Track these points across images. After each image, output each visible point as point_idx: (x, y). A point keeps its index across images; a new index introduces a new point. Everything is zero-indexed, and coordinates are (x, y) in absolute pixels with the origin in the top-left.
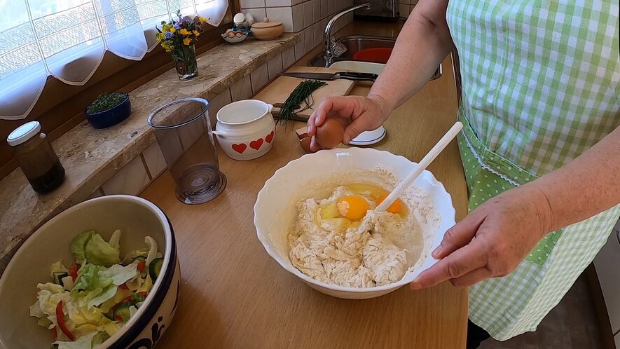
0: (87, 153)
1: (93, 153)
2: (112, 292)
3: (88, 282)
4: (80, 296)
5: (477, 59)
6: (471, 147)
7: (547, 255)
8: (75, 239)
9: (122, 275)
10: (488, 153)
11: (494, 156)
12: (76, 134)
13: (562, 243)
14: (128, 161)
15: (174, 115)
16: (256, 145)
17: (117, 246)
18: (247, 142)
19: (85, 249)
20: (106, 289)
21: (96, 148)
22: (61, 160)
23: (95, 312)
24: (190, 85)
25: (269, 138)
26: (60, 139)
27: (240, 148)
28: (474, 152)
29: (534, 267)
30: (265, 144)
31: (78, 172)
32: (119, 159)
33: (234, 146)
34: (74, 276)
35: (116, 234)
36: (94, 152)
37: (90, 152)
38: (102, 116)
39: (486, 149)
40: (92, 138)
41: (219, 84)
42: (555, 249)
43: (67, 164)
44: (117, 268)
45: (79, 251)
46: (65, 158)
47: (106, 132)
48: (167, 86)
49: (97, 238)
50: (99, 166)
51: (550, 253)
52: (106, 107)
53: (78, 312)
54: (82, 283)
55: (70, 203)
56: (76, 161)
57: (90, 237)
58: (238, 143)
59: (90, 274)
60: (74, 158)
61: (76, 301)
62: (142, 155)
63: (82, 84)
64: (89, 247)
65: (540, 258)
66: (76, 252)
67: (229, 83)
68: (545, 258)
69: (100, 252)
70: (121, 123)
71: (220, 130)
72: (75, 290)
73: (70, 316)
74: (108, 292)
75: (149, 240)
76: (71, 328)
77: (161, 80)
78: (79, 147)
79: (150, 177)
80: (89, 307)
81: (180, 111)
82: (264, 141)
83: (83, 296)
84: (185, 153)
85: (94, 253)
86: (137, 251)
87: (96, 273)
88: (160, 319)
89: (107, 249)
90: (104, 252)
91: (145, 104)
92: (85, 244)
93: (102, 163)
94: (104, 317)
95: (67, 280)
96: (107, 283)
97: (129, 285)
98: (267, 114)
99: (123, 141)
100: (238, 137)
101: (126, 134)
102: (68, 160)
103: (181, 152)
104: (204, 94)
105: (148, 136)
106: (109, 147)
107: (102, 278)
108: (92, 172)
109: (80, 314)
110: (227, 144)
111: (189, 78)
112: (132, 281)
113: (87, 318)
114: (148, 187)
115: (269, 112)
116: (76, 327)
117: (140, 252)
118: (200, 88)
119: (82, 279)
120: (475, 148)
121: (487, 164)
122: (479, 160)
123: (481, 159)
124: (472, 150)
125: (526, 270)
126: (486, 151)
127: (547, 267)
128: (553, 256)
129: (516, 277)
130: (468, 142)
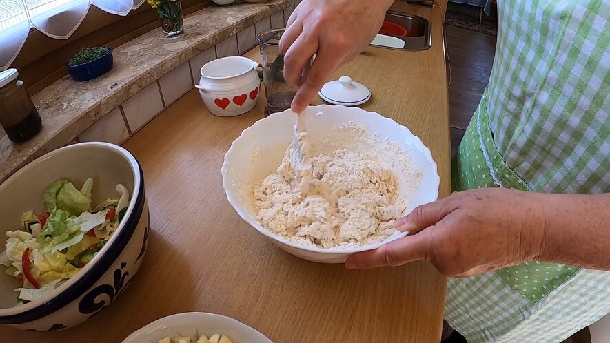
0: (65, 104)
1: (71, 104)
2: (78, 238)
3: (54, 227)
4: (46, 242)
5: (521, 45)
6: (484, 151)
7: (543, 295)
8: (50, 186)
9: (89, 221)
10: (503, 168)
11: (510, 174)
12: (57, 87)
13: (564, 290)
14: (107, 112)
15: (155, 69)
16: (239, 100)
17: (89, 195)
18: (231, 97)
19: (56, 199)
20: (72, 235)
21: (74, 99)
22: (39, 112)
23: (58, 256)
24: (175, 41)
25: (253, 94)
26: (41, 92)
27: (223, 103)
28: (487, 159)
29: (525, 302)
30: (248, 101)
31: (55, 121)
32: (97, 109)
33: (217, 101)
34: (43, 222)
35: (89, 182)
36: (73, 104)
37: (68, 103)
38: (83, 68)
39: (502, 162)
40: (72, 91)
41: (204, 42)
42: (554, 293)
43: (46, 116)
44: (86, 215)
45: (50, 199)
46: (44, 109)
47: (87, 85)
48: (151, 43)
49: (69, 186)
50: (76, 115)
51: (546, 295)
52: (87, 59)
53: (43, 258)
54: (49, 228)
55: (44, 151)
56: (54, 111)
57: (62, 186)
58: (221, 98)
59: (57, 219)
60: (52, 109)
61: (42, 248)
62: (121, 107)
63: (66, 37)
64: (60, 196)
65: (534, 296)
66: (47, 200)
67: (214, 41)
68: (539, 297)
69: (72, 200)
70: (103, 76)
71: (203, 85)
72: (41, 236)
73: (36, 263)
74: (74, 238)
75: (121, 188)
76: (36, 275)
77: (146, 38)
78: (58, 99)
79: (129, 130)
80: (53, 252)
81: (162, 65)
82: (248, 97)
83: (48, 242)
84: (166, 109)
85: (66, 201)
86: (108, 200)
87: (63, 219)
88: (123, 265)
89: (79, 197)
90: (75, 200)
91: (128, 59)
92: (57, 193)
93: (79, 113)
94: (69, 264)
95: (35, 227)
96: (74, 229)
97: (96, 233)
98: (251, 70)
99: (102, 92)
100: (221, 91)
101: (107, 85)
102: (47, 111)
103: (162, 108)
104: (187, 50)
105: (127, 88)
106: (88, 98)
107: (69, 225)
108: (69, 121)
109: (45, 260)
110: (209, 99)
111: (175, 35)
112: (101, 228)
113: (51, 264)
114: (127, 140)
115: (253, 69)
116: (41, 274)
117: (111, 201)
118: (184, 45)
119: (49, 225)
120: (488, 154)
121: (500, 180)
122: (492, 171)
123: (495, 171)
124: (485, 154)
125: (516, 301)
126: (502, 165)
127: (540, 306)
128: (548, 299)
129: (503, 304)
130: (482, 143)
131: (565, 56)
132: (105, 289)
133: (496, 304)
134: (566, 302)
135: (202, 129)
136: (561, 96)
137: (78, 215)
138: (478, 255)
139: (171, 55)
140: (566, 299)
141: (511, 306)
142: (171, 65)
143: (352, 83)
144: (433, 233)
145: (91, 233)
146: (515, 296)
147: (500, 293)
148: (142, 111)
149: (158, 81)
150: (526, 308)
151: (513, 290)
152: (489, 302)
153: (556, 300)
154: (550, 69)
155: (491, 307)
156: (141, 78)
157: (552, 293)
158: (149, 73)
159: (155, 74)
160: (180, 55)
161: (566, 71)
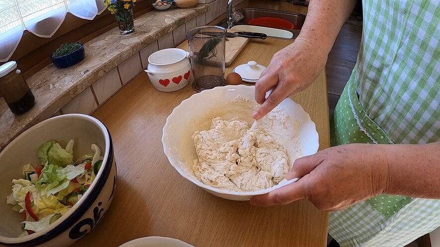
0: (51, 85)
1: (55, 86)
2: (66, 185)
3: (48, 177)
4: (42, 188)
7: (394, 212)
8: (43, 146)
9: (73, 172)
10: (367, 119)
11: (371, 123)
12: (45, 72)
13: (410, 208)
14: (81, 91)
15: (115, 59)
16: (177, 80)
17: (72, 151)
18: (170, 78)
19: (48, 155)
20: (61, 182)
21: (58, 82)
22: (33, 91)
23: (52, 198)
24: (128, 38)
25: (187, 76)
27: (165, 83)
29: (382, 217)
30: (183, 80)
31: (44, 99)
32: (75, 89)
33: (161, 81)
34: (39, 173)
35: (71, 143)
36: (57, 85)
37: (53, 85)
38: (63, 58)
39: (366, 115)
40: (55, 76)
41: (150, 37)
42: (402, 210)
43: (36, 93)
44: (70, 167)
45: (43, 155)
46: (35, 90)
47: (66, 71)
48: (111, 39)
49: (57, 146)
50: (60, 94)
51: (397, 212)
52: (66, 52)
53: (40, 200)
54: (44, 178)
55: (37, 120)
56: (43, 91)
57: (52, 146)
58: (164, 79)
59: (50, 171)
60: (42, 89)
61: (39, 191)
62: (91, 87)
63: (50, 36)
64: (51, 153)
65: (388, 212)
66: (41, 156)
67: (157, 37)
68: (392, 214)
69: (59, 156)
70: (77, 64)
71: (151, 70)
72: (39, 183)
73: (35, 203)
74: (63, 184)
75: (95, 147)
76: (36, 211)
77: (107, 35)
78: (46, 82)
79: (98, 103)
80: (48, 195)
81: (120, 55)
82: (183, 77)
83: (44, 188)
84: (124, 87)
85: (54, 157)
86: (86, 156)
87: (54, 171)
88: (100, 204)
89: (64, 154)
90: (61, 156)
91: (95, 51)
92: (48, 151)
93: (61, 92)
94: (59, 203)
95: (34, 176)
96: (62, 178)
97: (78, 180)
98: (184, 59)
99: (77, 76)
100: (164, 74)
101: (81, 71)
102: (38, 91)
103: (120, 86)
104: (138, 44)
105: (96, 73)
106: (67, 81)
107: (59, 175)
108: (54, 98)
109: (42, 201)
110: (155, 80)
111: (128, 33)
112: (81, 176)
113: (47, 204)
114: (96, 110)
115: (186, 57)
116: (39, 211)
117: (88, 156)
118: (135, 40)
119: (44, 175)
120: (355, 110)
121: (364, 127)
122: (358, 121)
123: (360, 121)
124: (353, 110)
125: (375, 217)
126: (366, 117)
127: (392, 220)
128: (398, 215)
129: (366, 219)
130: (351, 102)
131: (408, 39)
132: (88, 221)
133: (361, 218)
134: (411, 217)
135: (150, 101)
136: (406, 67)
137: (64, 167)
138: (342, 192)
139: (127, 48)
140: (411, 215)
141: (372, 220)
142: (127, 56)
143: (258, 65)
144: (309, 179)
145: (74, 181)
146: (375, 212)
147: (364, 211)
148: (107, 89)
149: (117, 67)
150: (382, 222)
151: (374, 208)
152: (356, 217)
153: (404, 216)
154: (399, 48)
155: (357, 221)
156: (105, 66)
157: (401, 210)
158: (111, 61)
159: (115, 62)
160: (133, 48)
161: (409, 50)
